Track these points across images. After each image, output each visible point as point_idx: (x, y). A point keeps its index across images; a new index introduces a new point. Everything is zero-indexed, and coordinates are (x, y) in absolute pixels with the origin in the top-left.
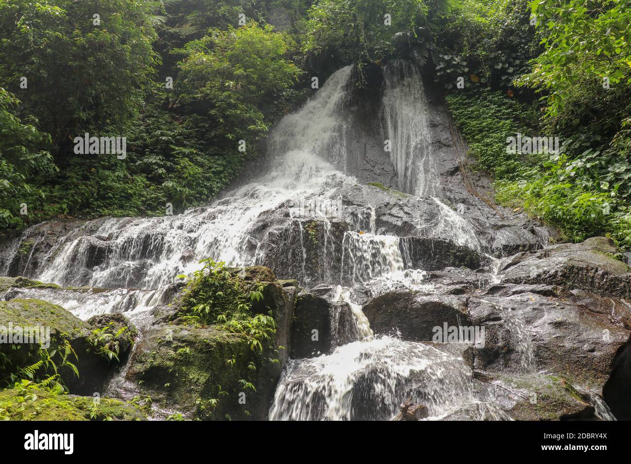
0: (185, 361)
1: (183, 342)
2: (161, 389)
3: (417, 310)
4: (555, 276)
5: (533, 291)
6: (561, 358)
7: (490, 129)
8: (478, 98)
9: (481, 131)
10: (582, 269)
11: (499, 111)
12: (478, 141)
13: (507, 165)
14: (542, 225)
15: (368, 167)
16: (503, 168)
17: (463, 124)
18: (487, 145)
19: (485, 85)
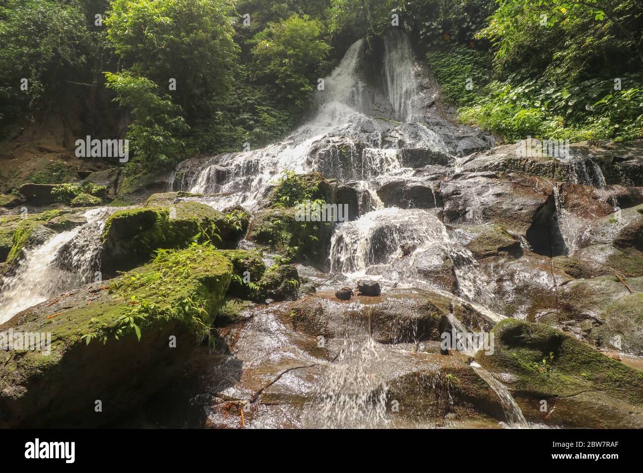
0: (279, 228)
1: (276, 217)
2: (267, 244)
3: (408, 191)
4: (498, 166)
5: (483, 176)
6: (500, 215)
7: (457, 73)
8: (449, 52)
9: (450, 75)
10: (517, 160)
11: (464, 59)
12: (448, 82)
13: (468, 97)
14: (490, 134)
15: (376, 107)
16: (465, 99)
17: (438, 71)
18: (454, 84)
19: (454, 41)
